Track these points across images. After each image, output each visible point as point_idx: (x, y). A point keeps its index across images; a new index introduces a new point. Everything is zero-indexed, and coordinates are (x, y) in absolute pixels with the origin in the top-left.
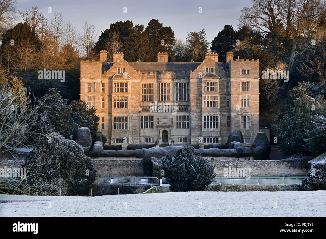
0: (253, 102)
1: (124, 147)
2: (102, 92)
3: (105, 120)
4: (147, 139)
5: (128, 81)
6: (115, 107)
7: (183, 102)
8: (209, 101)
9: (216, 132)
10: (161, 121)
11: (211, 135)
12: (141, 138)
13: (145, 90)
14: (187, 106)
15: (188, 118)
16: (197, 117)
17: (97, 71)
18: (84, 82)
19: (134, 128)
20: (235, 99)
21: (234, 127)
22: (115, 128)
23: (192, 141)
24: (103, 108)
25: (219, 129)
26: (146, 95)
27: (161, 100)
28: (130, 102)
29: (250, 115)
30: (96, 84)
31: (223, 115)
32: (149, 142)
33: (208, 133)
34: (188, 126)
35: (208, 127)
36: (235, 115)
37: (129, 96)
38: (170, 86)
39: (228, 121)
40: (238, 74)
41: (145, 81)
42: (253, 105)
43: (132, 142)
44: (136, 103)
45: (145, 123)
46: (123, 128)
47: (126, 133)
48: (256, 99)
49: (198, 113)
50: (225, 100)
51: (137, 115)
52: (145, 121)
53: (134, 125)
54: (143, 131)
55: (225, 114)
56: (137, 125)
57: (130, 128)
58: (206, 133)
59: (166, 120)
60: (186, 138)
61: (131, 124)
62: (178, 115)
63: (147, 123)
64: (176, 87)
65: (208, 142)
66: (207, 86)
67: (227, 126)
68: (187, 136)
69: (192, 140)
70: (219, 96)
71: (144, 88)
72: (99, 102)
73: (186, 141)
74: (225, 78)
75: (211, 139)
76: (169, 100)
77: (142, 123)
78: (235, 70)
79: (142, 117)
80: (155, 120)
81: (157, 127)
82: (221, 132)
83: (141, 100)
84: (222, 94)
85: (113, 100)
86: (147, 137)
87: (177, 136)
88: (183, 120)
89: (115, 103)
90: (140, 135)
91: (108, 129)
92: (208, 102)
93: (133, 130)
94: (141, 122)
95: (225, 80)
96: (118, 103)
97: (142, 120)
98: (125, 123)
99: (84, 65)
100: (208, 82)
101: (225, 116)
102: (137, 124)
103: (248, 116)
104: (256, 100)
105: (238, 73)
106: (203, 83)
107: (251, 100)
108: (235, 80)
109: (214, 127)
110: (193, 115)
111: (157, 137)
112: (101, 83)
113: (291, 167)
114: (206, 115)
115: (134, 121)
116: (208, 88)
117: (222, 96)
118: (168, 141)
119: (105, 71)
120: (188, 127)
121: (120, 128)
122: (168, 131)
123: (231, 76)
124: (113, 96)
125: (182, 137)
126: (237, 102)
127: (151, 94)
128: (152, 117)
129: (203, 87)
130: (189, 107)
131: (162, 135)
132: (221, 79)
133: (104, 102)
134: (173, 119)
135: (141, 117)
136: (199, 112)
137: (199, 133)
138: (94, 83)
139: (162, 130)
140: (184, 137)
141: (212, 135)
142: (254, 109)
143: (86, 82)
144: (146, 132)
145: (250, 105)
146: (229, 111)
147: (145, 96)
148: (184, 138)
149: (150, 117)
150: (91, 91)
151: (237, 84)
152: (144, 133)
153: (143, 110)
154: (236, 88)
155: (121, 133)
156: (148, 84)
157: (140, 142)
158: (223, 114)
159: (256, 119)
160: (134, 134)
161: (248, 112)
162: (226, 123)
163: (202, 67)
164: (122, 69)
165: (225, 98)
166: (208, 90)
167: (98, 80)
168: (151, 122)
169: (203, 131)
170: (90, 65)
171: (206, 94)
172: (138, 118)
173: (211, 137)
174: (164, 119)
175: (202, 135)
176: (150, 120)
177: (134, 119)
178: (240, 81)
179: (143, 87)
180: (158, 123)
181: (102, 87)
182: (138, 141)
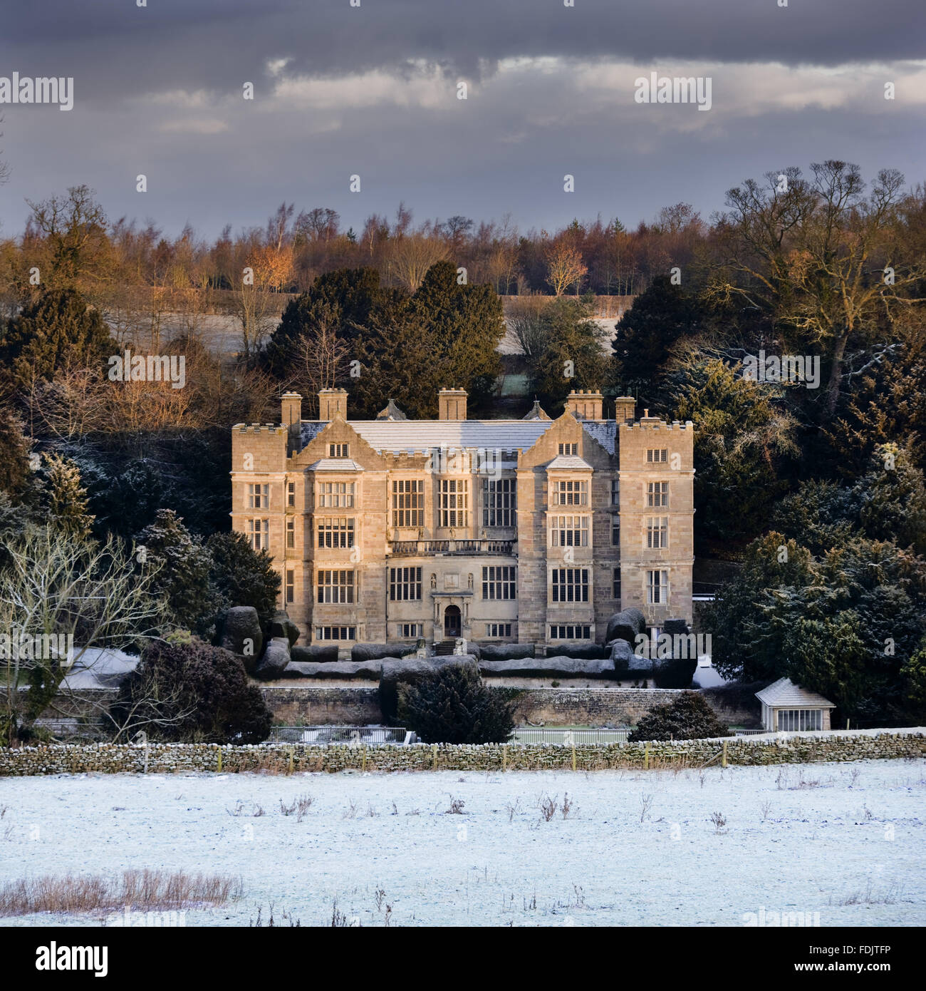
0: (676, 533)
1: (344, 650)
2: (287, 505)
3: (295, 579)
4: (406, 627)
5: (356, 479)
6: (321, 544)
7: (500, 529)
8: (566, 529)
9: (584, 611)
10: (441, 582)
11: (569, 620)
12: (391, 625)
13: (401, 497)
14: (509, 542)
15: (511, 572)
16: (534, 572)
17: (275, 454)
18: (242, 483)
19: (371, 600)
20: (629, 526)
21: (629, 598)
22: (321, 600)
23: (523, 635)
24: (291, 549)
25: (592, 603)
26: (405, 509)
27: (442, 525)
28: (359, 532)
29: (669, 569)
30: (271, 487)
31: (604, 567)
32: (412, 635)
33: (562, 613)
34: (512, 593)
35: (563, 599)
36: (630, 567)
37: (358, 517)
38: (466, 487)
39: (615, 583)
40: (638, 462)
41: (402, 474)
42: (678, 541)
43: (365, 636)
44: (375, 536)
45: (399, 586)
46: (343, 600)
47: (350, 613)
48: (685, 527)
49: (538, 562)
50: (608, 526)
51: (378, 566)
52: (400, 580)
53: (372, 592)
54: (397, 607)
55: (607, 562)
56: (378, 591)
57: (362, 599)
58: (558, 613)
59: (455, 577)
60: (508, 626)
61: (363, 589)
62: (485, 564)
63: (406, 586)
64: (482, 491)
65: (562, 636)
66: (560, 492)
67: (612, 594)
68: (511, 620)
69: (521, 632)
70: (591, 519)
71: (398, 493)
72: (281, 534)
73: (508, 634)
74: (606, 471)
75: (570, 629)
76: (464, 525)
77: (393, 587)
78: (629, 453)
79: (393, 570)
80: (426, 577)
81: (432, 596)
82: (596, 610)
83: (391, 524)
84: (600, 512)
85: (316, 527)
86: (406, 623)
87: (483, 620)
88: (499, 578)
89: (321, 535)
90: (387, 617)
91: (303, 603)
92: (563, 532)
93: (369, 604)
94: (390, 583)
95: (608, 474)
96: (329, 534)
97: (393, 580)
98: (346, 586)
99: (241, 439)
100: (563, 480)
101: (608, 569)
102: (380, 589)
103: (665, 572)
104: (684, 530)
105: (639, 459)
106: (549, 483)
107: (672, 530)
108: (631, 476)
109: (578, 599)
110: (525, 565)
111: (432, 623)
112: (285, 484)
113: (726, 705)
114: (555, 568)
115: (370, 580)
116: (563, 496)
117: (599, 516)
118: (460, 632)
119: (295, 452)
120: (513, 596)
121: (336, 600)
122: (461, 607)
123: (621, 466)
124: (316, 517)
125: (497, 622)
126: (634, 534)
127: (417, 509)
128: (419, 569)
129: (550, 494)
130: (515, 545)
131: (446, 618)
132: (598, 472)
133: (293, 533)
134: (475, 575)
135: (389, 570)
136: (540, 559)
137: (540, 612)
138: (266, 486)
139: (445, 604)
140: (502, 622)
141: (573, 619)
142: (680, 554)
143: (247, 483)
144: (402, 610)
145: (669, 541)
146: (617, 555)
147: (401, 512)
148: (501, 626)
149: (413, 569)
150: (258, 505)
151: (635, 488)
152: (398, 611)
153: (394, 551)
154: (631, 499)
155: (336, 612)
156: (408, 482)
157: (387, 635)
158: (602, 565)
159: (686, 577)
160: (372, 617)
161: (663, 561)
162: (612, 586)
163: (547, 441)
164: (339, 447)
165: (609, 521)
166: (563, 502)
167: (276, 477)
168: (416, 582)
169: (548, 607)
170: (256, 439)
171: (557, 511)
172: (380, 573)
173: (571, 625)
174: (450, 576)
175: (548, 620)
176: (412, 579)
177: (372, 577)
178: (644, 479)
179: (395, 490)
180: (434, 585)
181: (288, 493)
182: (382, 633)
